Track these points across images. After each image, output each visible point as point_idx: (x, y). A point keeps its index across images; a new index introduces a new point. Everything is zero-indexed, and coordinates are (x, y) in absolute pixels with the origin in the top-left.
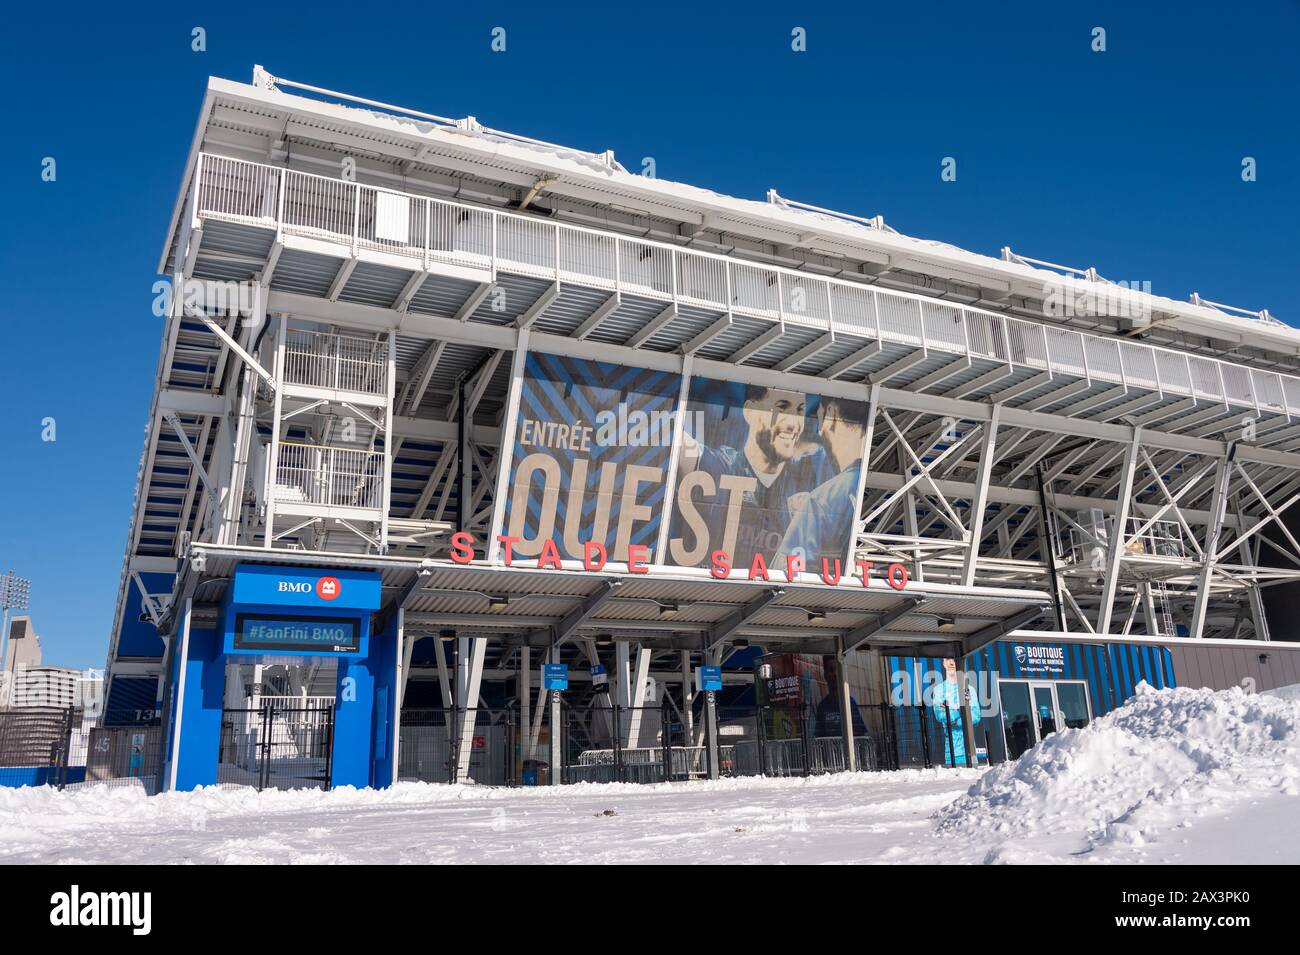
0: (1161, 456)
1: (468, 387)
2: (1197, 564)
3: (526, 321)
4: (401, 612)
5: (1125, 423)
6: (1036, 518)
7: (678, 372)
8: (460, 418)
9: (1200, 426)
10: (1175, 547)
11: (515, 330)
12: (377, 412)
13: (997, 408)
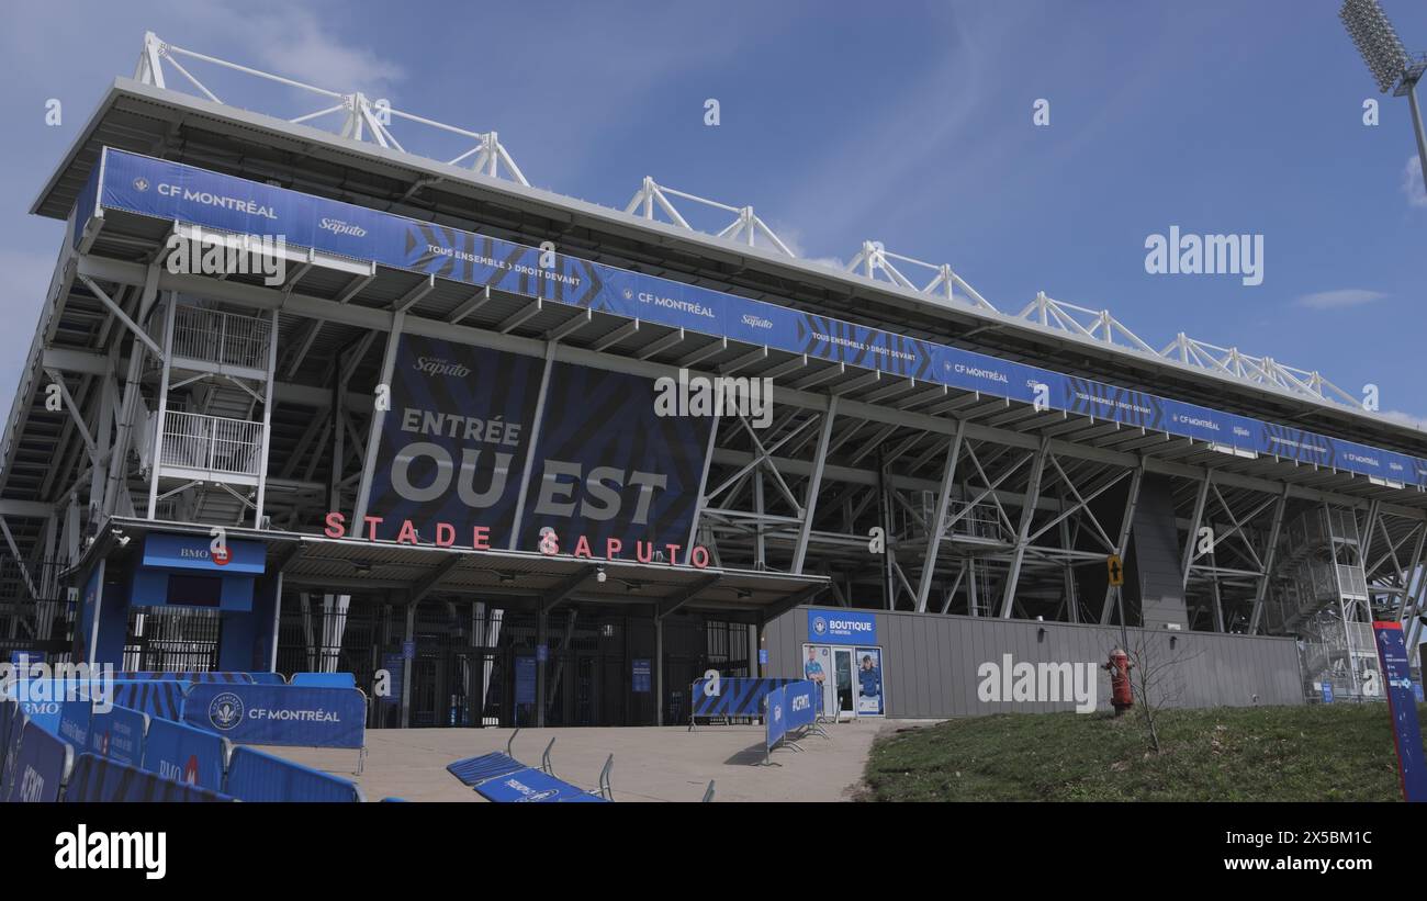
0: (984, 450)
1: (344, 356)
2: (1009, 545)
3: (402, 306)
4: (281, 574)
5: (952, 417)
6: (874, 498)
7: (542, 357)
8: (334, 385)
9: (1020, 421)
10: (992, 529)
11: (390, 313)
12: (257, 385)
13: (835, 399)
